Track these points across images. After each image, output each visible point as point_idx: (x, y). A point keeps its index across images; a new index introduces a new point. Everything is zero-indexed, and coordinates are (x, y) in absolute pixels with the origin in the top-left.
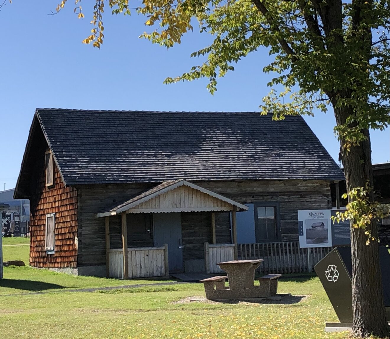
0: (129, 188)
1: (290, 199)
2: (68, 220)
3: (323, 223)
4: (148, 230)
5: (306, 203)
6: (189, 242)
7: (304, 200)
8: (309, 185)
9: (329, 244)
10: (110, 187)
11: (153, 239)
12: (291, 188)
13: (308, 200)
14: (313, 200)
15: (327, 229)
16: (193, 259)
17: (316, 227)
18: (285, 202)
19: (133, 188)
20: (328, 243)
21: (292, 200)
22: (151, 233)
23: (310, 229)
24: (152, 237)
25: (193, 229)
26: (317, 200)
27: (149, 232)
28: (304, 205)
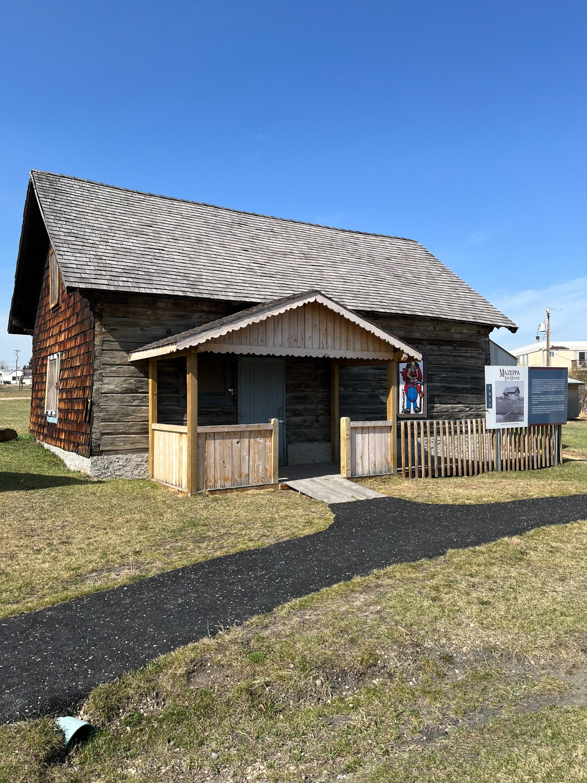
0: (197, 311)
1: (440, 351)
2: (78, 364)
3: (518, 389)
4: (230, 390)
5: (460, 359)
6: (296, 413)
7: (457, 354)
8: (465, 331)
9: (524, 423)
10: (161, 305)
11: (237, 406)
12: (443, 335)
13: (461, 354)
14: (468, 354)
15: (523, 399)
16: (302, 441)
17: (510, 395)
18: (434, 355)
19: (203, 312)
20: (523, 421)
21: (443, 353)
22: (234, 395)
23: (501, 398)
24: (235, 401)
25: (303, 391)
26: (473, 355)
27: (231, 392)
28: (458, 361)
